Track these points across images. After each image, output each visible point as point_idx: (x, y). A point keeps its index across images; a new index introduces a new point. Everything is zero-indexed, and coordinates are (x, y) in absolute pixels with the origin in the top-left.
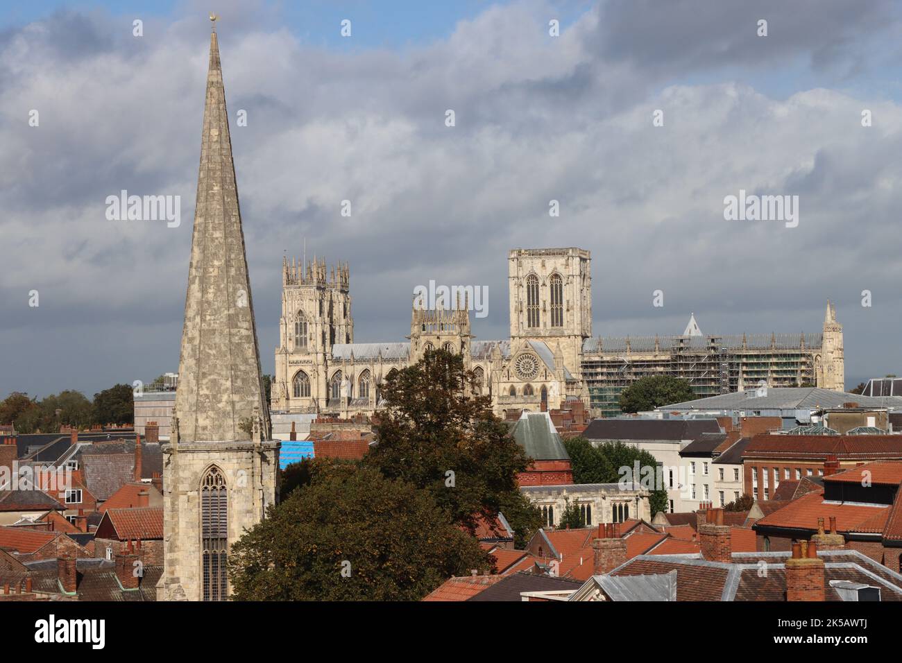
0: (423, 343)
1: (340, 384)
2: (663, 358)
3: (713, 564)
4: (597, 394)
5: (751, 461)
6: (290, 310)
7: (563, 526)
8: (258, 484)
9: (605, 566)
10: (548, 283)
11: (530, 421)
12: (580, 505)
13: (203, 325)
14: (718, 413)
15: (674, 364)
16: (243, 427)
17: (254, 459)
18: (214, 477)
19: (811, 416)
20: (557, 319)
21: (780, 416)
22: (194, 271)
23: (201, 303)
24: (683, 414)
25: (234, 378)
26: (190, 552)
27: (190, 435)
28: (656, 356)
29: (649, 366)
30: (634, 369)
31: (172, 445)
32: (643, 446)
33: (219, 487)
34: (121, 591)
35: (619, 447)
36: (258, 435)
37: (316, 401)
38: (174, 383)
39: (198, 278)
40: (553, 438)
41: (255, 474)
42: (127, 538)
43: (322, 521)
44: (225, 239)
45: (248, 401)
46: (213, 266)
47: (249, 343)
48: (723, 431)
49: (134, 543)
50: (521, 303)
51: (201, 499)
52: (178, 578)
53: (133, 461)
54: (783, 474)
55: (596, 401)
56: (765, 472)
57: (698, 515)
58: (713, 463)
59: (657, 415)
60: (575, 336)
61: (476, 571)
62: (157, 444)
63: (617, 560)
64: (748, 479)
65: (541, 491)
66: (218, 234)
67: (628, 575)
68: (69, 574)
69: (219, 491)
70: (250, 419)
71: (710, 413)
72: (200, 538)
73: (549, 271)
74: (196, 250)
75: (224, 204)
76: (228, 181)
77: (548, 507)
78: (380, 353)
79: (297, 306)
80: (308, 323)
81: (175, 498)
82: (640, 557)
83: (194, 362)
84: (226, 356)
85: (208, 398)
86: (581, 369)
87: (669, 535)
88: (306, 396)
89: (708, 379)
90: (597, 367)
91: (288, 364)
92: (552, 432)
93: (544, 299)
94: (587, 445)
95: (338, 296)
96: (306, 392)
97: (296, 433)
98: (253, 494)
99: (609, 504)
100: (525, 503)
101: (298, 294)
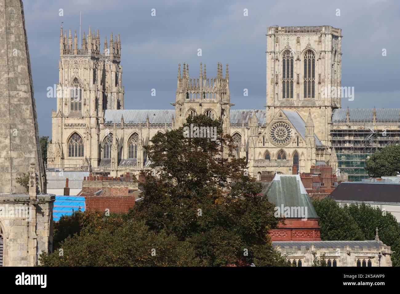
0: (187, 110)
1: (111, 146)
4: (344, 160)
6: (66, 78)
8: (33, 234)
10: (302, 58)
11: (283, 183)
12: (327, 260)
16: (20, 181)
20: (309, 91)
29: (393, 135)
30: (379, 138)
32: (387, 208)
35: (364, 208)
36: (34, 188)
37: (88, 160)
40: (303, 198)
41: (30, 224)
44: (5, 8)
45: (25, 158)
47: (27, 104)
50: (277, 76)
55: (343, 167)
59: (399, 179)
60: (325, 106)
65: (291, 246)
70: (27, 174)
73: (303, 46)
77: (297, 260)
78: (148, 119)
79: (73, 74)
80: (83, 90)
84: (5, 116)
86: (330, 137)
88: (79, 156)
90: (345, 135)
91: (64, 127)
92: (302, 193)
93: (298, 73)
94: (334, 205)
95: (110, 66)
96: (79, 152)
97: (69, 189)
98: (28, 243)
99: (353, 260)
100: (276, 256)
101: (73, 63)
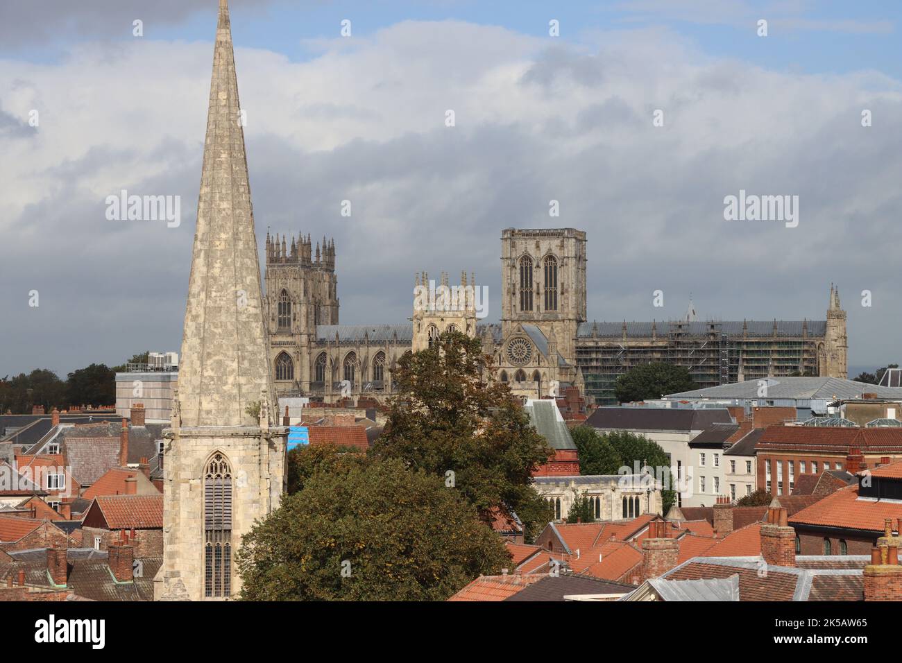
0: (426, 325)
1: (325, 366)
2: (660, 344)
3: (779, 569)
4: (591, 381)
5: (764, 453)
6: (273, 290)
7: (572, 519)
8: (265, 473)
9: (656, 568)
10: (542, 265)
11: (536, 409)
12: (589, 497)
13: (208, 301)
14: (729, 402)
15: (672, 351)
16: (249, 411)
17: (262, 446)
18: (218, 465)
19: (828, 406)
20: (551, 302)
21: (795, 406)
22: (199, 245)
23: (206, 278)
24: (692, 403)
25: (241, 359)
26: (192, 544)
27: (194, 420)
28: (653, 342)
29: (645, 352)
30: (630, 355)
31: (174, 429)
32: (652, 436)
33: (223, 475)
34: (114, 584)
35: (626, 437)
36: (266, 420)
37: (298, 384)
38: (159, 363)
39: (203, 252)
40: (559, 426)
41: (262, 461)
42: (121, 527)
43: (340, 512)
44: (233, 211)
45: (256, 384)
46: (219, 239)
47: (257, 322)
48: (734, 421)
49: (128, 532)
50: (514, 285)
51: (204, 487)
52: (179, 572)
53: (119, 445)
54: (799, 468)
55: (591, 389)
56: (779, 465)
57: (715, 510)
58: (724, 454)
59: (665, 403)
60: (570, 320)
61: (507, 570)
62: (143, 427)
63: (668, 562)
64: (761, 472)
65: (548, 482)
66: (225, 205)
67: (686, 579)
68: (59, 565)
69: (223, 479)
70: (257, 403)
71: (721, 402)
72: (202, 529)
73: (543, 251)
74: (201, 221)
75: (232, 173)
76: (237, 149)
77: (555, 499)
78: (366, 335)
79: (280, 285)
80: (292, 303)
81: (176, 485)
82: (696, 559)
83: (199, 341)
84: (232, 335)
85: (213, 380)
86: (575, 354)
87: (688, 531)
88: (289, 378)
89: (707, 367)
90: (591, 352)
91: (270, 345)
92: (558, 420)
93: (538, 282)
94: (592, 433)
95: (322, 275)
96: (289, 374)
97: (289, 418)
98: (260, 483)
99: (618, 497)
100: (533, 494)
101: (281, 272)
